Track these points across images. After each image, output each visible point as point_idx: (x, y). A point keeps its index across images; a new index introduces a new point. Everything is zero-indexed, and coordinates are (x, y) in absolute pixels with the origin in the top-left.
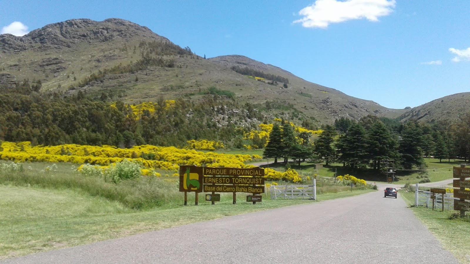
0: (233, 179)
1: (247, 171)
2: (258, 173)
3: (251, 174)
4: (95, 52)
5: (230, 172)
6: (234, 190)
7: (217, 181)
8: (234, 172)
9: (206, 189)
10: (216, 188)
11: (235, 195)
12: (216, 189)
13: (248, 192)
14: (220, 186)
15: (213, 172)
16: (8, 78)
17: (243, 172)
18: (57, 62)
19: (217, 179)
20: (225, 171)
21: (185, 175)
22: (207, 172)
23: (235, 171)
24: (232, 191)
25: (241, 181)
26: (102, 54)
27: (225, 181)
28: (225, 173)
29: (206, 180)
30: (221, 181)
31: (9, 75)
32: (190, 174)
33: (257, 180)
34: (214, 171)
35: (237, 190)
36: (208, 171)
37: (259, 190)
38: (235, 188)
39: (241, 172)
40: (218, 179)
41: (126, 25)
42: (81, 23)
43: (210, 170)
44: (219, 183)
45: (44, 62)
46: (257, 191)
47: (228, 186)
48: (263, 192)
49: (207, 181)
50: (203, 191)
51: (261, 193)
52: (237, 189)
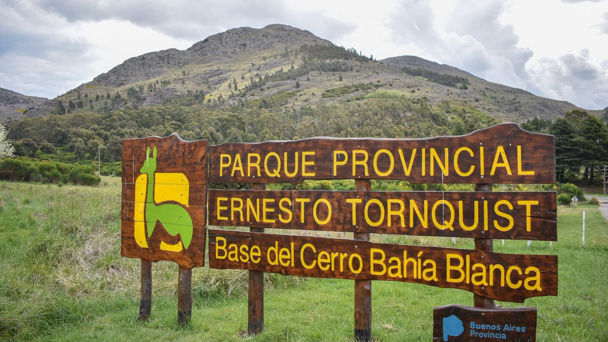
0: (354, 202)
1: (433, 152)
2: (513, 166)
3: (464, 169)
4: (256, 60)
5: (336, 163)
6: (356, 266)
7: (269, 215)
8: (355, 163)
9: (221, 253)
10: (264, 251)
11: (368, 293)
12: (264, 258)
13: (442, 283)
14: (285, 242)
15: (250, 165)
16: (172, 92)
17: (407, 159)
18: (219, 72)
19: (269, 205)
20: (308, 158)
21: (141, 184)
22: (222, 165)
23: (360, 157)
24: (346, 275)
25: (400, 213)
26: (263, 62)
27: (308, 215)
28: (309, 169)
29: (219, 208)
30: (285, 216)
31: (173, 89)
32: (159, 176)
33: (503, 208)
34: (254, 160)
35: (378, 268)
36: (226, 160)
37: (515, 278)
38: (366, 259)
39: (398, 160)
40: (275, 205)
41: (286, 30)
42: (241, 32)
43: (238, 157)
44: (279, 225)
45: (206, 74)
46: (506, 280)
47: (321, 244)
48: (550, 286)
49: (223, 213)
50: (207, 265)
51: (535, 293)
52: (373, 261)
